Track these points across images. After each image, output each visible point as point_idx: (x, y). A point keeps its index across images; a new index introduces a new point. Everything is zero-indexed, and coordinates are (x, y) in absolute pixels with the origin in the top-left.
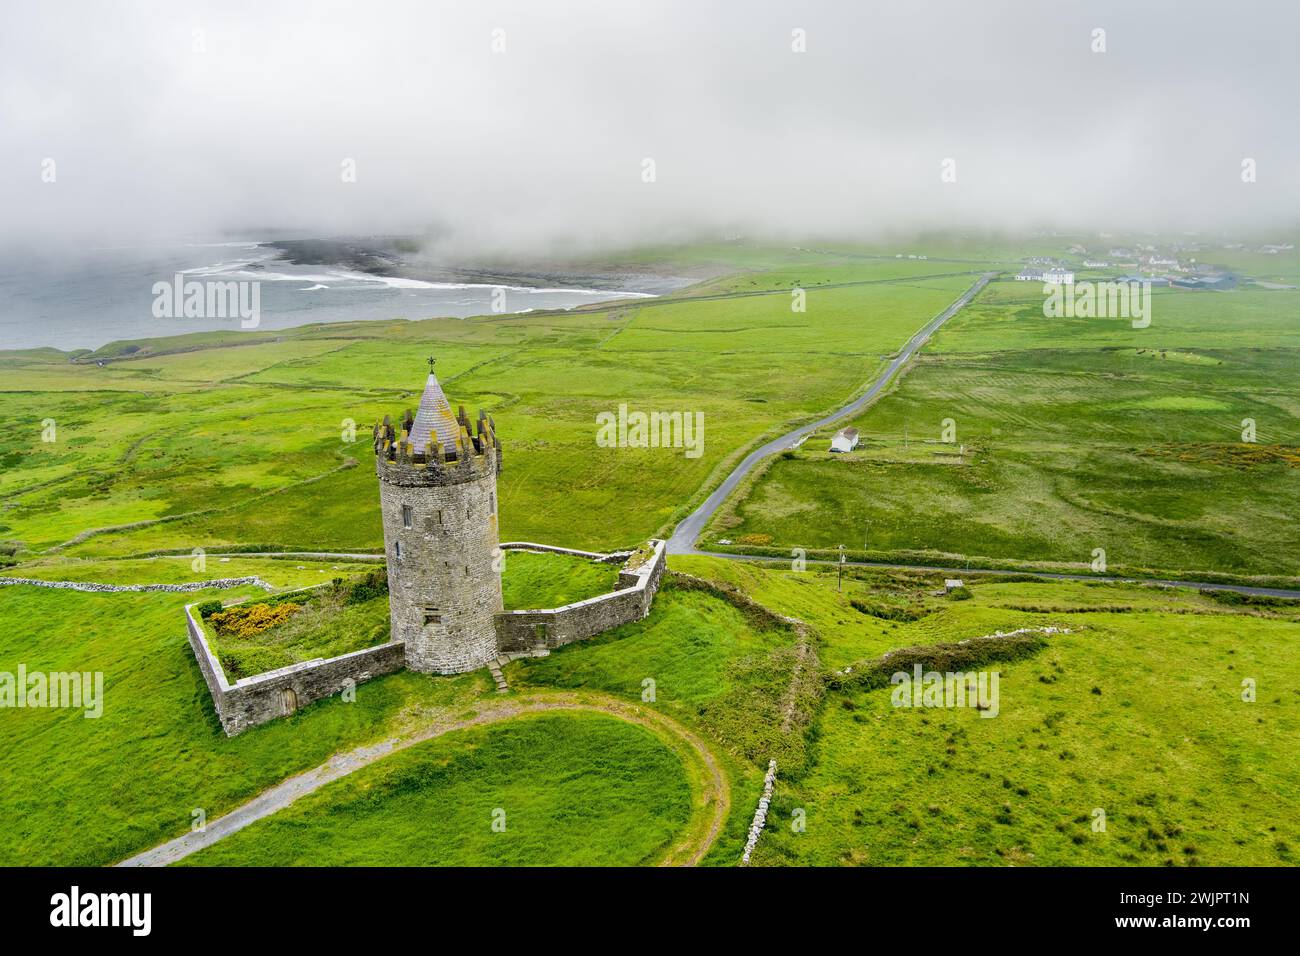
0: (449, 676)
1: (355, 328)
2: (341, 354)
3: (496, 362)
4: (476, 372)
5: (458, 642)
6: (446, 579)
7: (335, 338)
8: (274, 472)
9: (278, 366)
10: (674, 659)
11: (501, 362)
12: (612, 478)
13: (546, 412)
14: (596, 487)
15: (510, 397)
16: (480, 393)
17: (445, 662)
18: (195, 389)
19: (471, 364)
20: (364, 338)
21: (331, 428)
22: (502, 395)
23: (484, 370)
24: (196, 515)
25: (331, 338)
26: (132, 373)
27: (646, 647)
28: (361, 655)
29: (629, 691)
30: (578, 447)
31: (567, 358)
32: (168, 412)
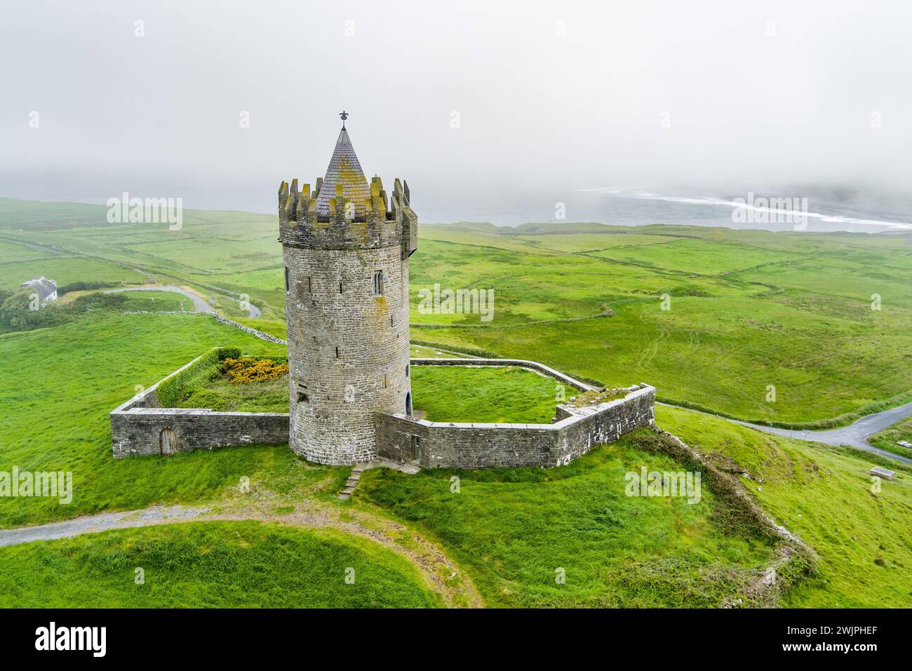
0: (310, 464)
1: (685, 230)
2: (666, 246)
3: (783, 264)
4: (762, 269)
5: (324, 429)
6: (314, 356)
7: (668, 235)
8: (551, 311)
9: (615, 248)
10: (550, 528)
11: (787, 265)
12: (825, 363)
13: (797, 305)
14: (803, 369)
15: (777, 289)
16: (753, 283)
17: (311, 447)
18: (548, 254)
19: (760, 262)
20: (690, 237)
21: (615, 289)
22: (771, 287)
23: (770, 269)
24: (475, 327)
25: (665, 235)
26: (523, 242)
27: (524, 500)
28: (242, 417)
29: (465, 547)
30: (809, 334)
31: (848, 268)
32: (518, 264)
